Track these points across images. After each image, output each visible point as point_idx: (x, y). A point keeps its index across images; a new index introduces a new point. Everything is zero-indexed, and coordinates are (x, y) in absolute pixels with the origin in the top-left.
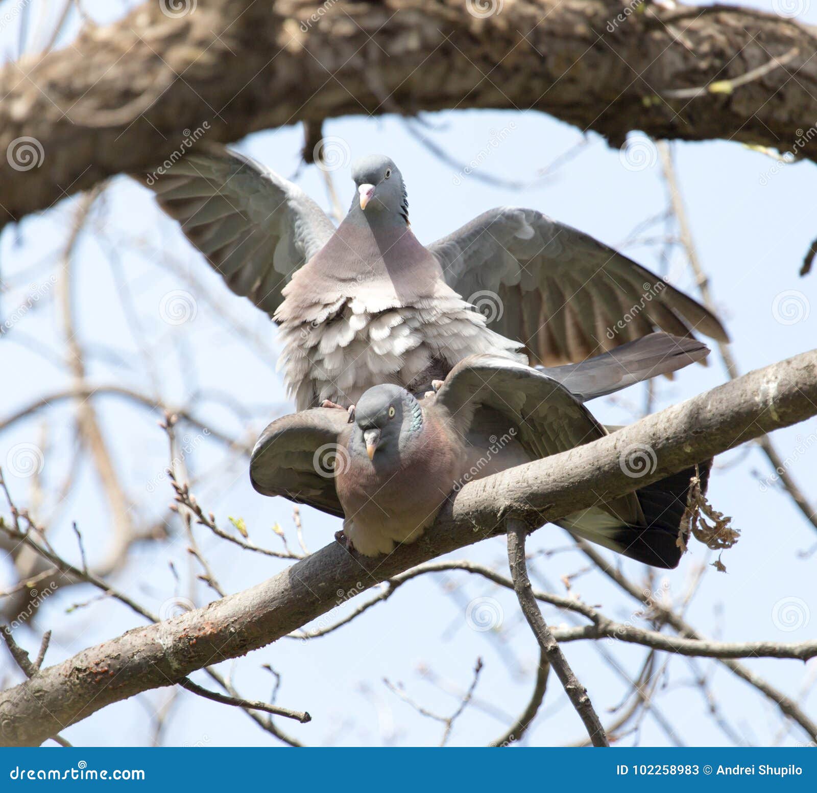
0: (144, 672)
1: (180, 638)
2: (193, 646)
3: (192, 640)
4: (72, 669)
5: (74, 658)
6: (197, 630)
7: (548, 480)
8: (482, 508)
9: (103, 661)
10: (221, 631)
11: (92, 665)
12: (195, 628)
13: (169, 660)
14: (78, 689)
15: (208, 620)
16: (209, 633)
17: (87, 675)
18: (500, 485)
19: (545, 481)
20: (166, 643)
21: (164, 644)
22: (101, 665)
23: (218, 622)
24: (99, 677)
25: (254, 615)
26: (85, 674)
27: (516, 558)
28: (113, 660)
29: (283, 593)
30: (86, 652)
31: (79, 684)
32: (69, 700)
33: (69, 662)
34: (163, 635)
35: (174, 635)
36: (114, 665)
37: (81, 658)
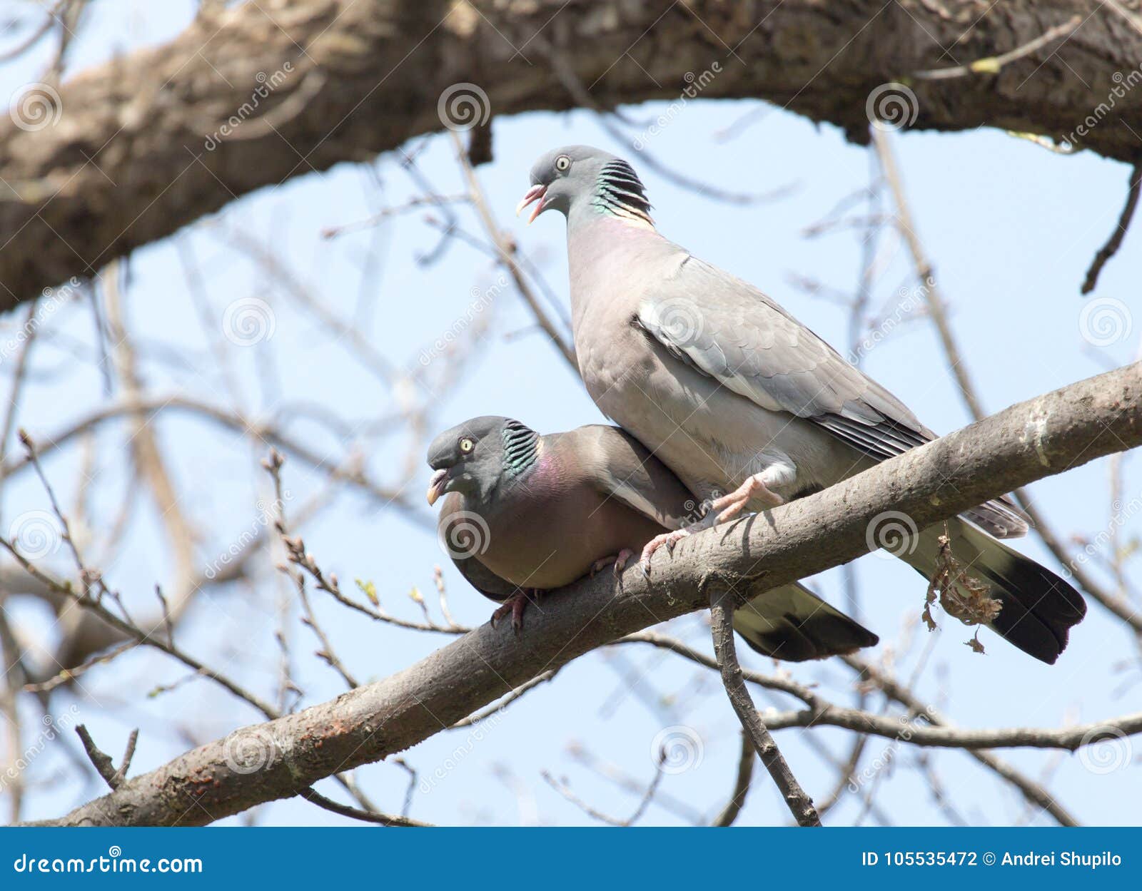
0: (258, 781)
1: (303, 740)
2: (319, 748)
3: (318, 741)
4: (167, 779)
5: (169, 764)
6: (324, 730)
7: (761, 541)
8: (679, 576)
9: (207, 768)
10: (353, 730)
11: (192, 773)
12: (321, 727)
13: (289, 767)
14: (175, 803)
15: (338, 716)
16: (338, 733)
17: (185, 786)
18: (701, 548)
19: (758, 543)
20: (285, 745)
21: (283, 747)
22: (204, 772)
23: (349, 719)
24: (201, 788)
25: (395, 711)
26: (183, 784)
27: (722, 638)
28: (218, 767)
29: (430, 682)
30: (185, 757)
31: (176, 797)
32: (163, 817)
33: (164, 770)
34: (281, 736)
35: (295, 735)
36: (220, 773)
37: (178, 765)
